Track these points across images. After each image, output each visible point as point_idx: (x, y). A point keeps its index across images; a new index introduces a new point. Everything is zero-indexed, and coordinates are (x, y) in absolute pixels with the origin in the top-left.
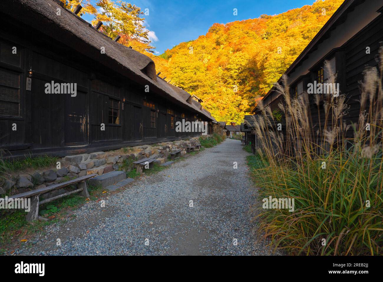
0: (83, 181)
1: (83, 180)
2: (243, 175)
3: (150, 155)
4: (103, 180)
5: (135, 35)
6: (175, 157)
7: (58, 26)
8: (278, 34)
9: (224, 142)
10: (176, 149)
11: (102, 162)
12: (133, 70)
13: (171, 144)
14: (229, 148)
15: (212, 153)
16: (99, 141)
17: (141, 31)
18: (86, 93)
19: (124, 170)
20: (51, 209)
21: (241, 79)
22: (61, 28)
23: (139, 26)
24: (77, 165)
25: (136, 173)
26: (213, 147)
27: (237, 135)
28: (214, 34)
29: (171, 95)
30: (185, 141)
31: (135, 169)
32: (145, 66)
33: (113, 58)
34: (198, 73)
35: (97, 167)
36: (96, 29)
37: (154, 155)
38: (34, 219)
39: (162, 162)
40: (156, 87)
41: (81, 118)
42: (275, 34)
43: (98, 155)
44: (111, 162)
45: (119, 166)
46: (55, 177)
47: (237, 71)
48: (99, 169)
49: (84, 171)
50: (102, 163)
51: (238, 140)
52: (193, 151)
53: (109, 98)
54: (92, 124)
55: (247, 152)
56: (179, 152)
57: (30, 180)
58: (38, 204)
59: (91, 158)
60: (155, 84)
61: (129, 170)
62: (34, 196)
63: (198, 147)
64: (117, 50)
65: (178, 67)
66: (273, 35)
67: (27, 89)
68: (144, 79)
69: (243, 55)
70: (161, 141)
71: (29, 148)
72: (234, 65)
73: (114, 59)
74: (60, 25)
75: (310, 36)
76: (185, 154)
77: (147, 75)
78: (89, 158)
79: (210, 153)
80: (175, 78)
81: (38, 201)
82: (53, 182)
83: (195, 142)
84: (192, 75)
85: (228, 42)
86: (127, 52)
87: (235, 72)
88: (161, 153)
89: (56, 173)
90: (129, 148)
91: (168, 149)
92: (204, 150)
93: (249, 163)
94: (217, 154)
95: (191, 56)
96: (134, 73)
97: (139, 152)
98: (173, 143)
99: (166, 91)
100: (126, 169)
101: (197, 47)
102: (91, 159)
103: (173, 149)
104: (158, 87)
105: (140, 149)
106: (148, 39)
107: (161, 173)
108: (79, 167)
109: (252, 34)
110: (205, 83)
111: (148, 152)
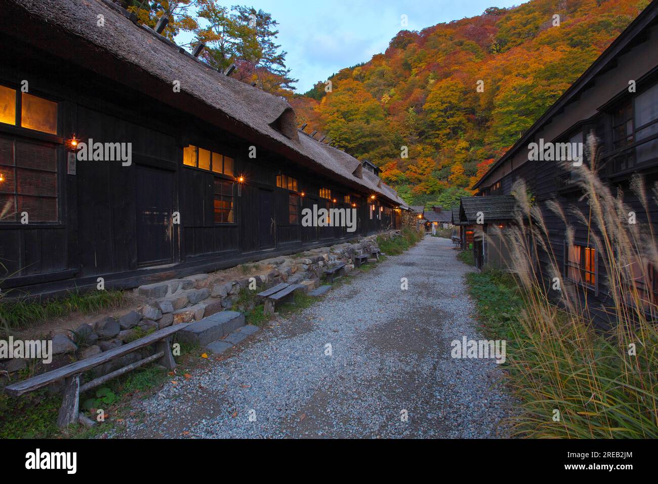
0: (164, 340)
1: (163, 338)
2: (463, 318)
3: (288, 276)
4: (202, 332)
5: (263, 61)
6: (334, 277)
7: (115, 56)
8: (519, 41)
9: (422, 243)
10: (336, 261)
11: (202, 295)
12: (254, 127)
13: (327, 253)
14: (432, 255)
15: (401, 267)
16: (198, 255)
17: (273, 53)
18: (173, 171)
19: (242, 308)
20: (104, 397)
21: (449, 128)
22: (120, 60)
23: (269, 46)
24: (156, 305)
25: (262, 312)
26: (402, 253)
27: (446, 229)
28: (399, 50)
29: (325, 165)
30: (352, 244)
31: (261, 305)
32: (277, 117)
33: (218, 107)
34: (373, 122)
35: (194, 304)
36: (193, 56)
37: (296, 275)
38: (70, 420)
39: (310, 288)
40: (297, 153)
41: (166, 216)
42: (514, 42)
43: (197, 281)
44: (218, 294)
45: (232, 300)
46: (116, 330)
47: (443, 114)
48: (196, 310)
49: (168, 315)
50: (203, 297)
51: (447, 238)
52: (367, 263)
53: (215, 177)
54: (185, 226)
55: (465, 264)
56: (342, 268)
57: (72, 339)
58: (77, 392)
59: (183, 288)
60: (296, 148)
61: (251, 307)
62: (71, 377)
63: (374, 255)
64: (227, 92)
65: (338, 111)
66: (509, 45)
67: (68, 173)
68: (276, 140)
69: (454, 83)
70: (309, 247)
71: (75, 275)
72: (438, 103)
73: (219, 109)
74: (117, 55)
75: (584, 41)
76: (352, 270)
77: (280, 133)
78: (180, 287)
79: (397, 266)
80: (331, 132)
81: (77, 387)
82: (113, 340)
83: (370, 245)
84: (361, 125)
85: (426, 63)
86: (245, 94)
87: (439, 117)
88: (308, 270)
89: (118, 322)
90: (252, 264)
91: (321, 263)
92: (386, 259)
93: (473, 291)
94: (410, 267)
95: (360, 91)
96: (257, 131)
97: (269, 271)
98: (331, 249)
99: (315, 160)
100: (245, 306)
101: (371, 75)
102: (183, 290)
103: (330, 262)
104: (301, 152)
105: (270, 266)
106: (285, 66)
107: (308, 311)
108: (159, 309)
109: (469, 45)
110: (385, 138)
111: (286, 270)
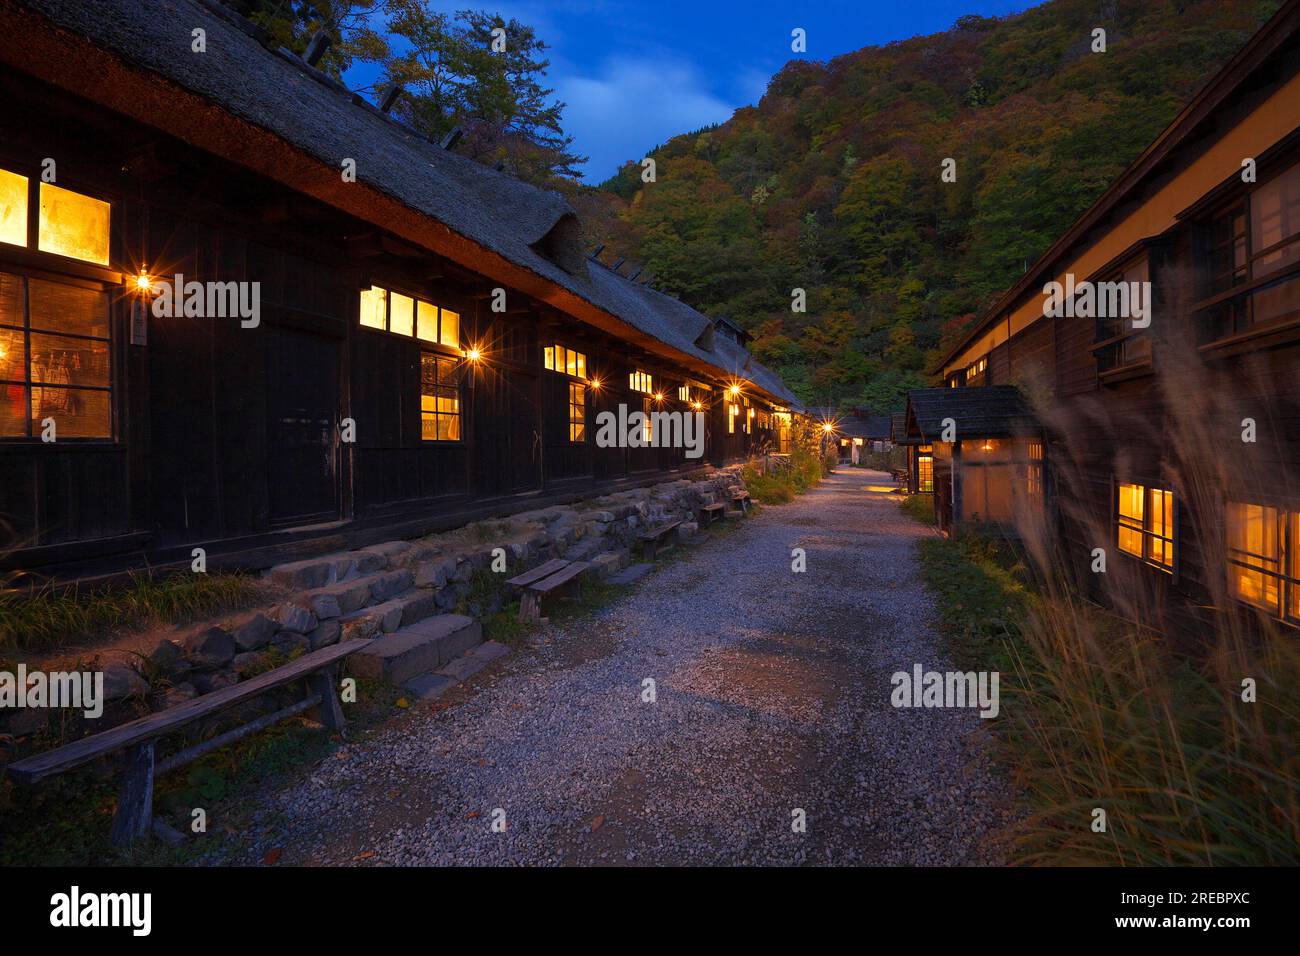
0: (322, 672)
1: (320, 668)
2: (913, 629)
3: (568, 545)
5: (519, 121)
6: (658, 547)
7: (225, 111)
8: (1023, 82)
9: (831, 480)
10: (663, 515)
11: (398, 582)
12: (501, 250)
13: (643, 499)
15: (791, 528)
16: (389, 504)
17: (537, 105)
18: (339, 339)
20: (202, 785)
21: (886, 253)
23: (530, 91)
24: (307, 604)
25: (516, 617)
26: (792, 499)
27: (879, 453)
28: (787, 99)
30: (694, 481)
31: (515, 603)
32: (546, 232)
33: (428, 210)
34: (735, 240)
35: (381, 601)
36: (380, 111)
37: (583, 543)
38: (136, 831)
39: (611, 568)
40: (585, 302)
41: (325, 426)
42: (1014, 83)
43: (386, 555)
44: (428, 581)
45: (456, 593)
46: (227, 653)
48: (385, 613)
49: (330, 622)
50: (399, 588)
52: (724, 519)
53: (422, 349)
54: (365, 445)
56: (673, 530)
57: (140, 669)
58: (150, 776)
59: (360, 571)
60: (583, 293)
61: (494, 607)
62: (139, 745)
63: (737, 503)
64: (447, 181)
65: (665, 220)
66: (1003, 89)
67: (132, 343)
68: (543, 276)
69: (894, 165)
70: (609, 489)
71: (145, 545)
72: (863, 203)
74: (229, 109)
76: (693, 533)
77: (553, 262)
78: (354, 566)
79: (782, 525)
81: (150, 766)
82: (221, 673)
83: (729, 484)
85: (839, 125)
86: (482, 185)
87: (865, 231)
88: (607, 533)
89: (231, 636)
90: (496, 523)
91: (632, 520)
92: (761, 511)
93: (932, 575)
94: (808, 528)
95: (709, 179)
96: (505, 258)
97: (530, 536)
98: (653, 492)
99: (621, 316)
100: (482, 604)
101: (730, 148)
103: (650, 517)
104: (592, 301)
105: (532, 525)
106: (561, 131)
107: (607, 615)
108: (313, 610)
109: (924, 90)
110: (760, 273)
111: (564, 533)
